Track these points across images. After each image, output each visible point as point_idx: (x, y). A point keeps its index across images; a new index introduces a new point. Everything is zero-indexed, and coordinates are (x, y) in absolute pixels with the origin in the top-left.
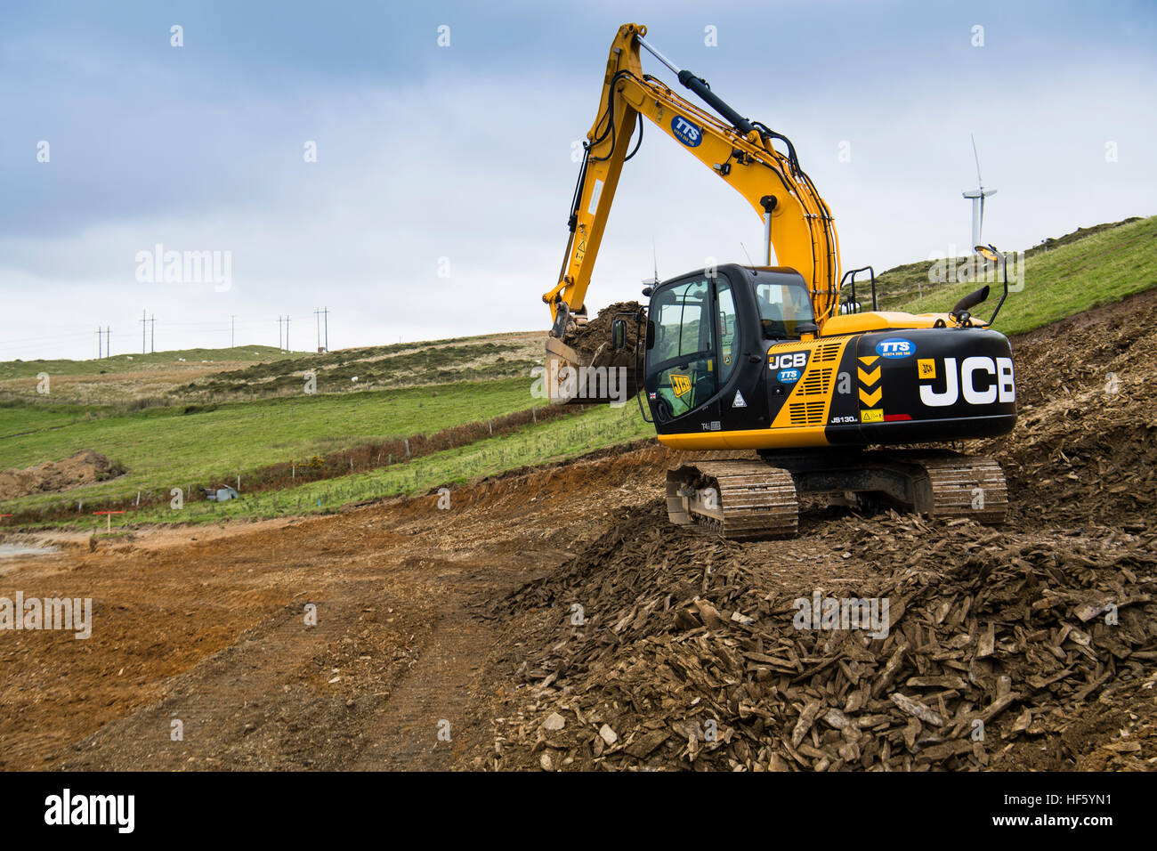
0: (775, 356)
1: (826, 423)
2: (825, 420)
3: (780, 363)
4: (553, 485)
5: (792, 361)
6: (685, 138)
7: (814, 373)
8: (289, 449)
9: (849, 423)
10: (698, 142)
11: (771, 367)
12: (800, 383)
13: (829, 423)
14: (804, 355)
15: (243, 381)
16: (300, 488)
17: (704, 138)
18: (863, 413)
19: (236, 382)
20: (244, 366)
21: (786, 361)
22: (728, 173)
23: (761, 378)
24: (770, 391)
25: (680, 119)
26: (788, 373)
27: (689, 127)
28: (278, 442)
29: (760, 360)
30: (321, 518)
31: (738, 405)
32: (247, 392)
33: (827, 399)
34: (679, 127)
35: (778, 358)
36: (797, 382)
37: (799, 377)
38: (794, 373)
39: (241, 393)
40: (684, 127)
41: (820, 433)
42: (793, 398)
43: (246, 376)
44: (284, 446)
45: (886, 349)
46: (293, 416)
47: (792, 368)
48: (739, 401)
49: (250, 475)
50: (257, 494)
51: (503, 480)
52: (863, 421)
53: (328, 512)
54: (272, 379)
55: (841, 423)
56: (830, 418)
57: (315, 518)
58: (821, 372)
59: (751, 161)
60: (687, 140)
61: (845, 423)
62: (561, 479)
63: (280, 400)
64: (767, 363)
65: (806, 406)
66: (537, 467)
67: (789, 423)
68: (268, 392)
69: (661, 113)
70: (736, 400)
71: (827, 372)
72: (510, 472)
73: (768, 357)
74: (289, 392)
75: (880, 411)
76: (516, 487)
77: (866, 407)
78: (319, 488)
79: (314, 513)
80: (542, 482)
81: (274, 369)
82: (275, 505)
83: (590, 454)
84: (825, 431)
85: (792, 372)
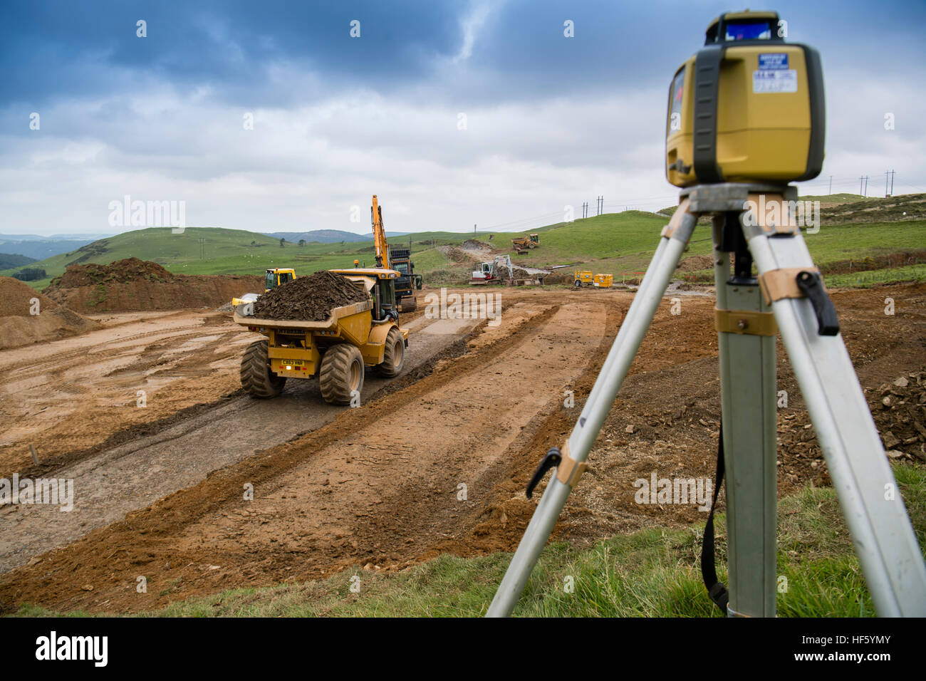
8: (853, 253)
15: (832, 214)
16: (853, 274)
19: (828, 215)
20: (835, 205)
28: (848, 248)
30: (859, 290)
32: (834, 220)
39: (830, 221)
43: (834, 211)
44: (850, 251)
46: (859, 234)
49: (826, 265)
50: (826, 276)
53: (863, 287)
54: (851, 213)
57: (855, 290)
63: (853, 224)
68: (846, 220)
74: (860, 221)
78: (865, 274)
79: (854, 287)
81: (853, 207)
82: (833, 282)
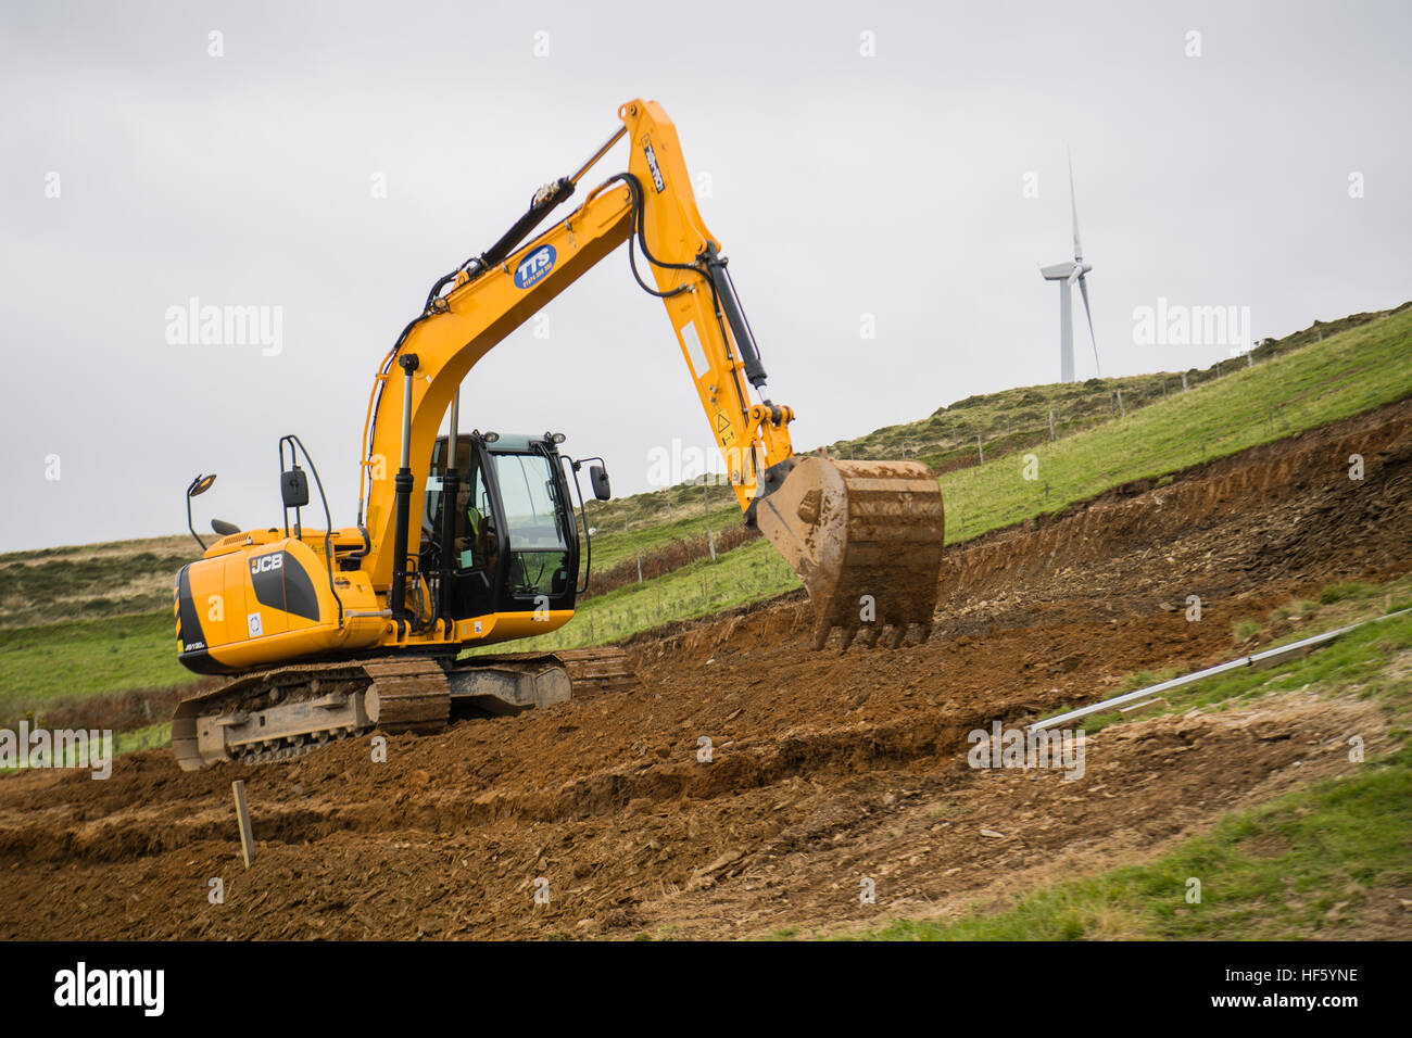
4: (741, 639)
51: (631, 648)
62: (751, 630)
66: (699, 620)
72: (642, 634)
76: (660, 654)
80: (715, 639)
83: (793, 592)
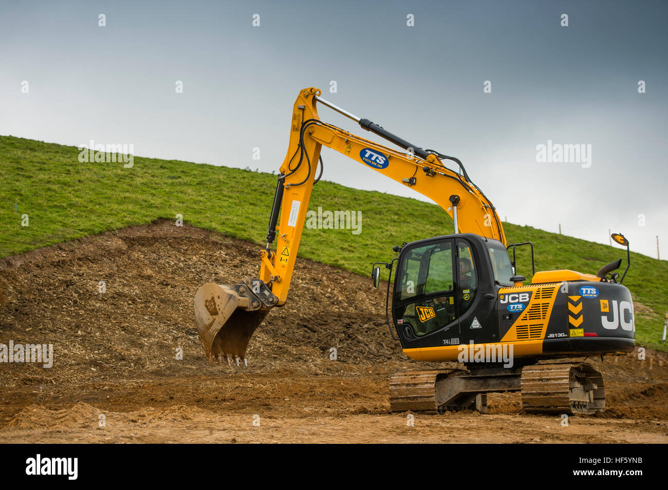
0: (504, 295)
1: (544, 338)
2: (543, 335)
3: (508, 299)
5: (518, 298)
6: (373, 163)
7: (536, 306)
9: (561, 337)
10: (385, 165)
11: (502, 302)
12: (525, 312)
13: (546, 338)
14: (527, 295)
17: (390, 162)
18: (571, 331)
21: (514, 298)
22: (415, 184)
23: (494, 310)
24: (500, 318)
25: (367, 151)
26: (516, 306)
27: (375, 155)
29: (493, 298)
31: (474, 327)
33: (545, 322)
34: (367, 156)
35: (507, 296)
36: (522, 312)
37: (524, 309)
38: (520, 306)
40: (371, 156)
41: (540, 344)
42: (519, 322)
45: (584, 292)
47: (519, 303)
48: (476, 324)
52: (571, 336)
55: (555, 338)
56: (547, 334)
58: (541, 305)
59: (434, 174)
60: (376, 164)
61: (558, 338)
64: (498, 299)
65: (529, 327)
67: (515, 338)
69: (349, 147)
70: (473, 324)
71: (546, 306)
73: (498, 295)
75: (582, 330)
77: (573, 327)
84: (543, 343)
85: (519, 305)
